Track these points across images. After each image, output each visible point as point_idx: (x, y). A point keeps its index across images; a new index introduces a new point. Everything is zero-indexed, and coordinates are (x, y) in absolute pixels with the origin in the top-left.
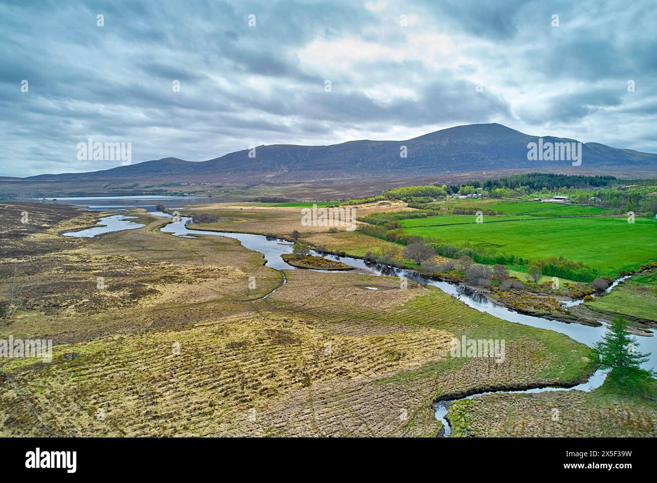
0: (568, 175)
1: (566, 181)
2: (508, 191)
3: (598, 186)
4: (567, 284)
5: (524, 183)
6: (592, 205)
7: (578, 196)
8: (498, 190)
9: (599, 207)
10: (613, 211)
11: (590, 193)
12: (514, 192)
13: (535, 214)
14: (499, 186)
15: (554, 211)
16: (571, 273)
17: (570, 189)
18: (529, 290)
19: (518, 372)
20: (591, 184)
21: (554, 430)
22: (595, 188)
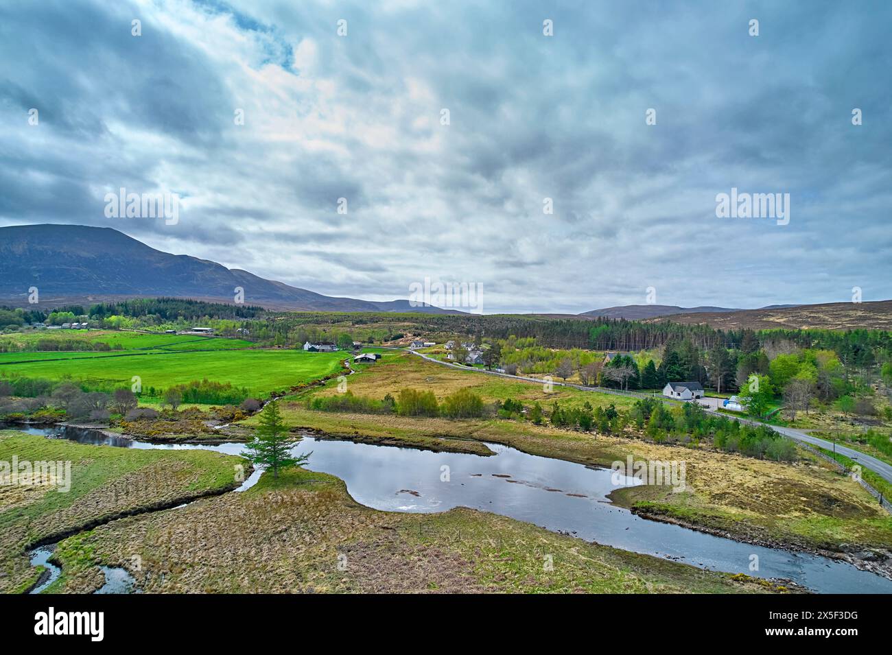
0: (210, 303)
1: (208, 310)
2: (128, 321)
3: (246, 318)
4: (214, 408)
5: (153, 310)
6: (239, 338)
7: (223, 327)
8: (113, 318)
9: (247, 340)
10: (262, 344)
11: (236, 324)
12: (138, 322)
13: (168, 347)
14: (115, 313)
15: (193, 345)
16: (218, 395)
17: (213, 319)
18: (166, 419)
19: (158, 492)
20: (237, 314)
21: (207, 528)
22: (242, 320)
